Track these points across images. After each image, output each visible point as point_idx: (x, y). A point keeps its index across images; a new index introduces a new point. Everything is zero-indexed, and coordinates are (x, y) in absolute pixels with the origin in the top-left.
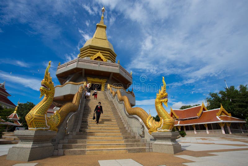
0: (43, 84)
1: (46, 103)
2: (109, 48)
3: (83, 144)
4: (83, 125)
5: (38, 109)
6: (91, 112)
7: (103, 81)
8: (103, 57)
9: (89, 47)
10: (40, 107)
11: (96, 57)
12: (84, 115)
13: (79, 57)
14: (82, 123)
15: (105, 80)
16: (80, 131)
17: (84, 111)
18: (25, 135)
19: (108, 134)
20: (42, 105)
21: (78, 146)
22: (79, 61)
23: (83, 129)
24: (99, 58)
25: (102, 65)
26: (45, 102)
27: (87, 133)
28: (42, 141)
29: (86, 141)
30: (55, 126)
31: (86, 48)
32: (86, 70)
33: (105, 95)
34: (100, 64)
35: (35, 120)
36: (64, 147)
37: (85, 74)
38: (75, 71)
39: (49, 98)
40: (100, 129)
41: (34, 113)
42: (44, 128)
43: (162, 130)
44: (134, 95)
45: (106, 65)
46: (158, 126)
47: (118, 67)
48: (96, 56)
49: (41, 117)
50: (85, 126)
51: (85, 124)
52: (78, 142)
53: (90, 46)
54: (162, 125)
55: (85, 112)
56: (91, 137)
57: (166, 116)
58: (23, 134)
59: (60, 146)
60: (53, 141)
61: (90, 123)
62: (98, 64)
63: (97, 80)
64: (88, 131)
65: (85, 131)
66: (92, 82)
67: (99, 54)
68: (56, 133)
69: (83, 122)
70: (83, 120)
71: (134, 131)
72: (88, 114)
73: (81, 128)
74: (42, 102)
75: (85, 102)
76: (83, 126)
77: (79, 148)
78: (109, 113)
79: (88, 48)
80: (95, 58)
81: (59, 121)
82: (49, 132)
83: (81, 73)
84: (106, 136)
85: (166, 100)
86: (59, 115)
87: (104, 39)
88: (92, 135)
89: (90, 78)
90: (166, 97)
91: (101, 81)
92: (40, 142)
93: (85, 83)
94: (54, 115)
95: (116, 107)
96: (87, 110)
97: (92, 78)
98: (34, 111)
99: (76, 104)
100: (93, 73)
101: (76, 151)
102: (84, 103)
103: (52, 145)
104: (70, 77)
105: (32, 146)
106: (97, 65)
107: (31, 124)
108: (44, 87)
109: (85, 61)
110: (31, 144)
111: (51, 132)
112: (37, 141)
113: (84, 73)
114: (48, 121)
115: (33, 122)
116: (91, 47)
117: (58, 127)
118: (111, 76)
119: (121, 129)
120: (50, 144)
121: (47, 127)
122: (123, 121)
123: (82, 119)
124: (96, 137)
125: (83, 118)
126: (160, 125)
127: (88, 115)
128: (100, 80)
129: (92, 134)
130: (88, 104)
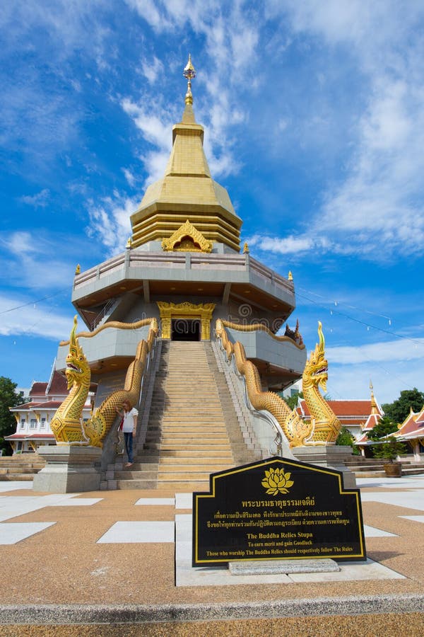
0: (69, 363)
1: (78, 398)
2: (217, 204)
3: (152, 471)
4: (150, 435)
5: (68, 410)
6: (170, 405)
7: (204, 310)
8: (198, 237)
9: (156, 209)
10: (70, 406)
11: (179, 240)
12: (151, 413)
13: (131, 248)
14: (150, 432)
15: (211, 305)
16: (145, 448)
17: (152, 405)
18: (55, 453)
19: (204, 453)
20: (74, 401)
21: (143, 474)
22: (131, 260)
23: (151, 444)
24: (187, 240)
25: (198, 263)
26: (77, 396)
27: (159, 451)
28: (80, 464)
29: (156, 467)
30: (98, 438)
31: (148, 213)
32: (152, 284)
33: (210, 354)
34: (192, 262)
35: (65, 429)
36: (118, 477)
37: (152, 293)
38: (123, 288)
39: (82, 387)
40: (188, 443)
41: (64, 418)
42: (81, 443)
43: (313, 443)
44: (301, 343)
45: (210, 263)
46: (306, 435)
47: (244, 264)
48: (177, 236)
49: (75, 424)
50: (154, 437)
51: (155, 432)
52: (142, 468)
53: (158, 204)
54: (312, 432)
55: (154, 407)
56: (166, 459)
57: (320, 413)
58: (52, 453)
59: (110, 474)
60: (97, 465)
61: (166, 430)
62: (184, 262)
63: (186, 310)
64: (161, 447)
65: (155, 449)
66: (172, 315)
67: (187, 229)
68: (100, 452)
69: (150, 429)
70: (151, 426)
71: (263, 446)
72: (162, 410)
73: (148, 441)
74: (72, 397)
75: (155, 382)
76: (152, 438)
77: (144, 478)
78: (212, 405)
79: (153, 211)
80: (174, 243)
81: (104, 430)
82: (90, 448)
83: (141, 293)
84: (200, 456)
85: (323, 377)
86: (102, 417)
87: (199, 172)
88: (169, 455)
89: (167, 304)
90: (324, 370)
91: (199, 309)
92: (78, 466)
93: (153, 322)
94: (94, 417)
95: (231, 390)
96: (159, 401)
97: (172, 304)
98: (62, 413)
99: (131, 391)
100: (173, 289)
101: (138, 482)
102: (153, 383)
103: (97, 472)
104: (111, 306)
105: (68, 470)
106: (183, 266)
107: (61, 435)
108: (72, 368)
109: (147, 258)
110: (67, 469)
111: (92, 448)
112: (73, 464)
113: (148, 292)
114: (85, 429)
115: (64, 432)
116: (162, 208)
117: (103, 440)
118: (227, 292)
119: (234, 442)
120: (93, 470)
121: (85, 440)
122: (242, 425)
123: (149, 424)
124: (178, 460)
125: (151, 422)
126: (308, 432)
127: (162, 414)
128: (195, 306)
129: (168, 453)
130: (161, 386)
